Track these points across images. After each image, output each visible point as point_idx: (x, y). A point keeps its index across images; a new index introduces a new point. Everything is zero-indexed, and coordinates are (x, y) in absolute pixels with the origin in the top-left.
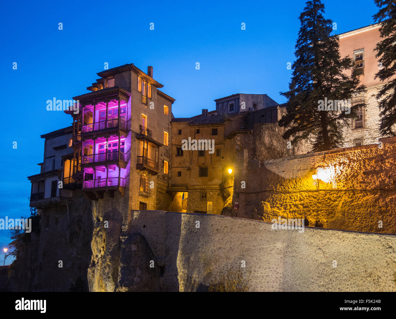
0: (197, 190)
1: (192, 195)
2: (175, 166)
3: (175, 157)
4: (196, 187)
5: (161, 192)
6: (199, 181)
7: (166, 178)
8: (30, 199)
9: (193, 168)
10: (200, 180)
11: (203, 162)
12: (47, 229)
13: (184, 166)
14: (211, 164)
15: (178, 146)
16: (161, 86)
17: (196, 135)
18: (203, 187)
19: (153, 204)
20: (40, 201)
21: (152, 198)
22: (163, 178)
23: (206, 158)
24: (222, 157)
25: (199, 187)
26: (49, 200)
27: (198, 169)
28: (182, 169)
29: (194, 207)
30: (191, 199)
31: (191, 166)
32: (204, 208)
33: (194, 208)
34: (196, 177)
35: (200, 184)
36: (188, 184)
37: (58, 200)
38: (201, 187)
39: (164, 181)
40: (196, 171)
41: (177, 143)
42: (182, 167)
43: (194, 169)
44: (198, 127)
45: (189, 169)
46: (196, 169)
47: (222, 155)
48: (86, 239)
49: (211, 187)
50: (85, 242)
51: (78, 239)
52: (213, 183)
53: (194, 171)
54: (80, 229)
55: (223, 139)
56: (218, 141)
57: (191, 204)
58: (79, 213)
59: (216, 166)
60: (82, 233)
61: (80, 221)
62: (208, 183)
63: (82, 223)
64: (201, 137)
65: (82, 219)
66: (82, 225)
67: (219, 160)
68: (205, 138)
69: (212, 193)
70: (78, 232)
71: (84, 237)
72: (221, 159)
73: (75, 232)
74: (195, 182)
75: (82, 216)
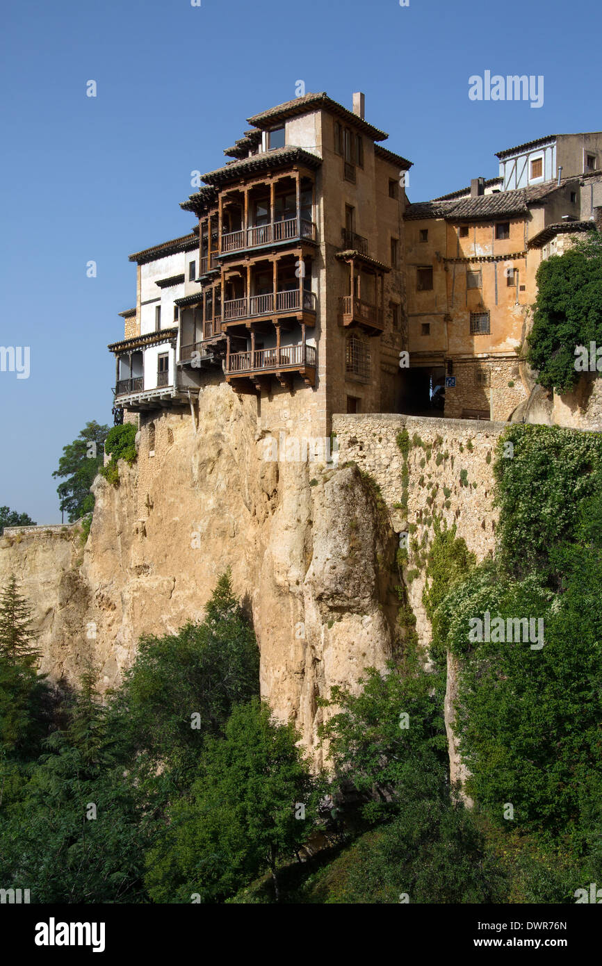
0: (467, 364)
2: (417, 312)
3: (415, 292)
4: (464, 357)
5: (388, 369)
6: (470, 343)
7: (397, 340)
8: (115, 391)
9: (456, 315)
10: (472, 341)
11: (478, 301)
12: (152, 453)
13: (436, 312)
14: (496, 304)
15: (421, 268)
16: (383, 137)
17: (462, 240)
18: (480, 356)
19: (373, 398)
20: (135, 396)
21: (372, 385)
22: (390, 341)
23: (485, 292)
24: (521, 286)
25: (470, 357)
26: (153, 392)
27: (467, 317)
28: (431, 317)
29: (460, 400)
31: (452, 311)
32: (483, 403)
33: (460, 402)
34: (462, 335)
35: (473, 349)
36: (445, 351)
37: (171, 392)
39: (393, 345)
40: (462, 322)
41: (418, 261)
42: (430, 314)
43: (459, 317)
44: (465, 222)
45: (448, 318)
46: (462, 318)
47: (521, 284)
48: (233, 474)
49: (499, 355)
50: (231, 480)
51: (217, 475)
52: (502, 347)
53: (459, 320)
54: (219, 452)
55: (521, 248)
56: (511, 253)
57: (453, 395)
58: (215, 420)
59: (509, 308)
60: (224, 461)
61: (219, 435)
62: (490, 348)
63: (224, 441)
64: (473, 245)
65: (223, 433)
66: (223, 446)
67: (514, 294)
68: (481, 246)
69: (499, 369)
70: (216, 459)
71: (229, 471)
72: (520, 292)
73: (209, 460)
74: (461, 347)
75: (222, 427)
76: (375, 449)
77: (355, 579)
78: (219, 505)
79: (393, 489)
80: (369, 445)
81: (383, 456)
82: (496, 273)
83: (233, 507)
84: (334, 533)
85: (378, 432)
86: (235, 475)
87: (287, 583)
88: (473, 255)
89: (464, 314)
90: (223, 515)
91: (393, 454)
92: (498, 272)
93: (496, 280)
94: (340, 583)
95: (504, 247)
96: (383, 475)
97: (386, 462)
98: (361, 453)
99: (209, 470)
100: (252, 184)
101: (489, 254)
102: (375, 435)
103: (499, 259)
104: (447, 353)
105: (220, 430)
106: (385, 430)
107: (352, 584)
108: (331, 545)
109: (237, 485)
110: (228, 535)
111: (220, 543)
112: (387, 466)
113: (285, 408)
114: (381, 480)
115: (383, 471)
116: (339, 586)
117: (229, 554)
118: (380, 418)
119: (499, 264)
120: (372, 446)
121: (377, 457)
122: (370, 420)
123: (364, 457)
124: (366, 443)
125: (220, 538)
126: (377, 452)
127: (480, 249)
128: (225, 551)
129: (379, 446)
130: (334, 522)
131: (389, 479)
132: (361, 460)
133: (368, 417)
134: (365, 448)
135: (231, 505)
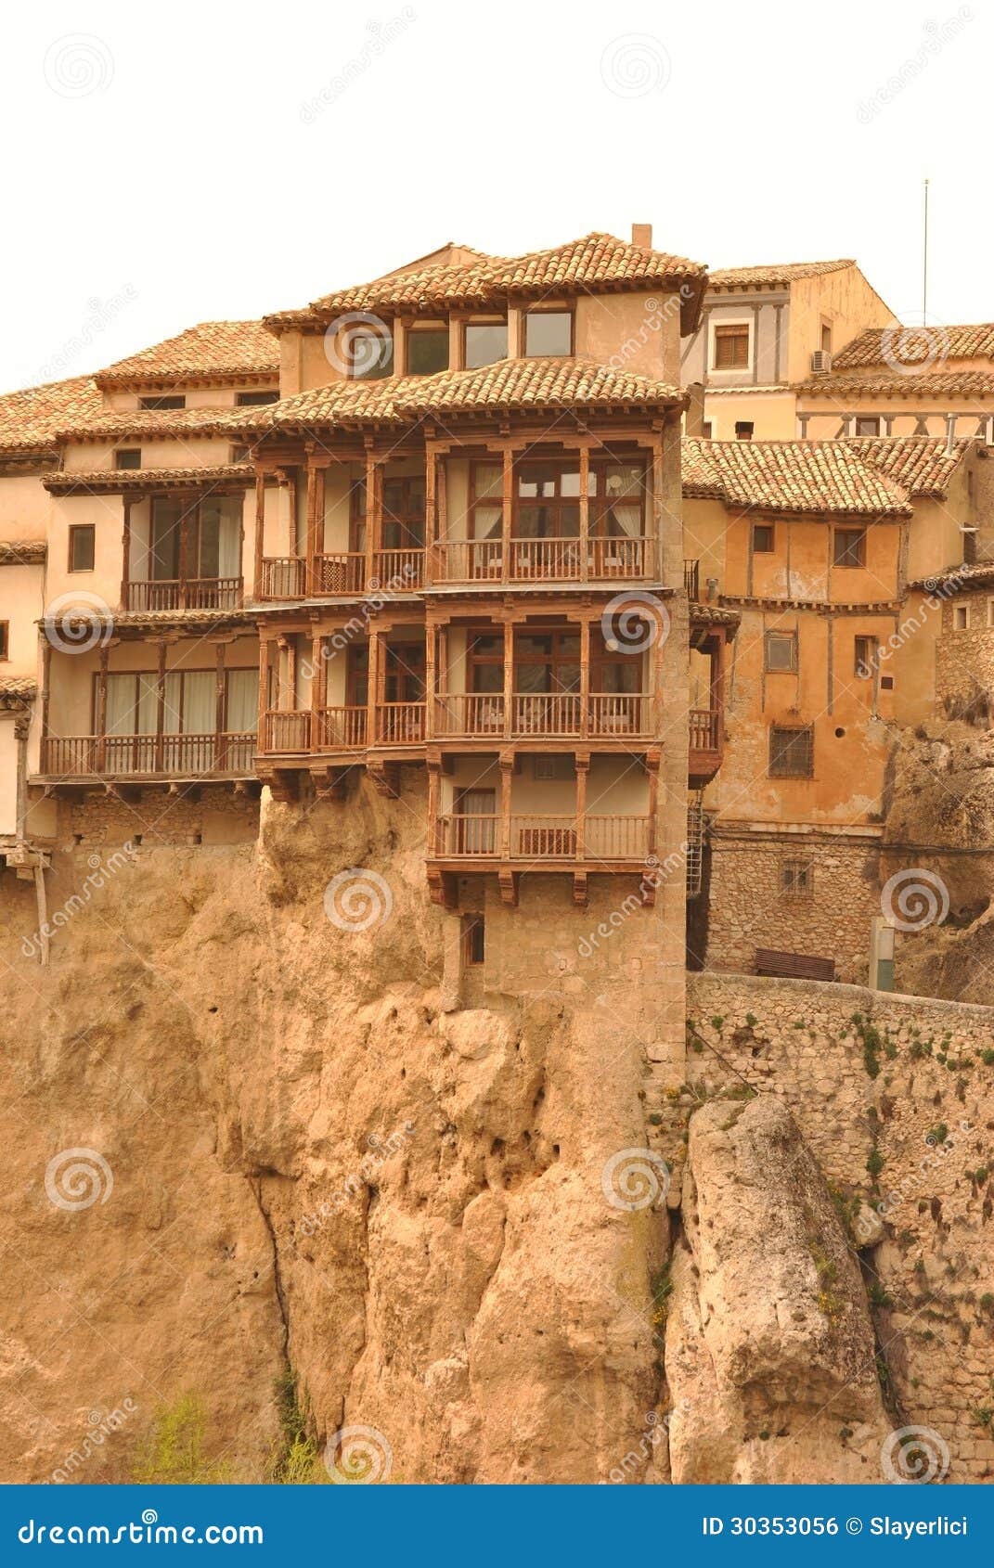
0: (761, 845)
1: (732, 865)
4: (756, 828)
6: (769, 798)
9: (739, 730)
10: (772, 792)
11: (790, 702)
14: (832, 714)
17: (758, 557)
18: (793, 829)
23: (805, 683)
24: (884, 680)
25: (772, 828)
27: (763, 736)
29: (748, 928)
30: (730, 885)
31: (729, 720)
32: (798, 939)
34: (753, 778)
35: (775, 813)
36: (715, 811)
38: (783, 829)
40: (751, 746)
43: (745, 734)
44: (765, 518)
46: (753, 736)
47: (883, 673)
48: (168, 1069)
49: (836, 831)
50: (163, 1085)
51: (121, 1069)
52: (840, 812)
53: (746, 742)
54: (134, 1013)
55: (889, 592)
56: (869, 600)
57: (729, 914)
58: (118, 931)
59: (858, 725)
60: (144, 1037)
61: (137, 970)
62: (815, 811)
63: (150, 986)
64: (784, 574)
65: (147, 964)
66: (144, 995)
67: (869, 694)
68: (803, 577)
69: (830, 862)
70: (118, 1030)
71: (156, 1061)
72: (881, 692)
73: (99, 1031)
74: (749, 804)
75: (147, 950)
76: (799, 1057)
77: (846, 1344)
78: (124, 1146)
79: (845, 1148)
80: (784, 1048)
81: (820, 1075)
82: (830, 642)
83: (163, 1153)
84: (779, 1242)
85: (807, 1022)
86: (174, 1073)
87: (602, 1349)
88: (784, 596)
89: (757, 728)
90: (130, 1171)
91: (845, 1072)
92: (835, 640)
93: (830, 660)
94: (821, 1352)
95: (856, 586)
96: (819, 1117)
97: (826, 1088)
98: (760, 1063)
99: (95, 1055)
100: (525, 440)
101: (822, 597)
102: (799, 1026)
103: (843, 611)
104: (719, 816)
105: (137, 955)
106: (824, 1017)
107: (841, 1354)
108: (777, 1267)
109: (176, 1098)
110: (141, 1224)
111: (115, 1244)
112: (831, 1098)
113: (559, 949)
114: (816, 1124)
115: (820, 1107)
116: (819, 1358)
117: (145, 1271)
118: (806, 990)
119: (839, 623)
120: (791, 1050)
121: (805, 1075)
122: (787, 994)
123: (769, 1073)
124: (776, 1042)
125: (118, 1231)
126: (803, 1064)
127: (800, 583)
128: (135, 1263)
129: (810, 1051)
130: (773, 1216)
131: (833, 1124)
132: (762, 1078)
133: (782, 985)
134: (776, 1054)
135: (157, 1149)
